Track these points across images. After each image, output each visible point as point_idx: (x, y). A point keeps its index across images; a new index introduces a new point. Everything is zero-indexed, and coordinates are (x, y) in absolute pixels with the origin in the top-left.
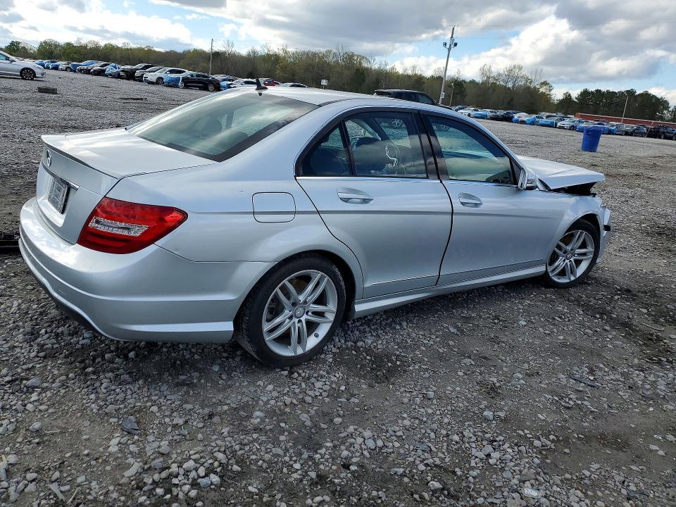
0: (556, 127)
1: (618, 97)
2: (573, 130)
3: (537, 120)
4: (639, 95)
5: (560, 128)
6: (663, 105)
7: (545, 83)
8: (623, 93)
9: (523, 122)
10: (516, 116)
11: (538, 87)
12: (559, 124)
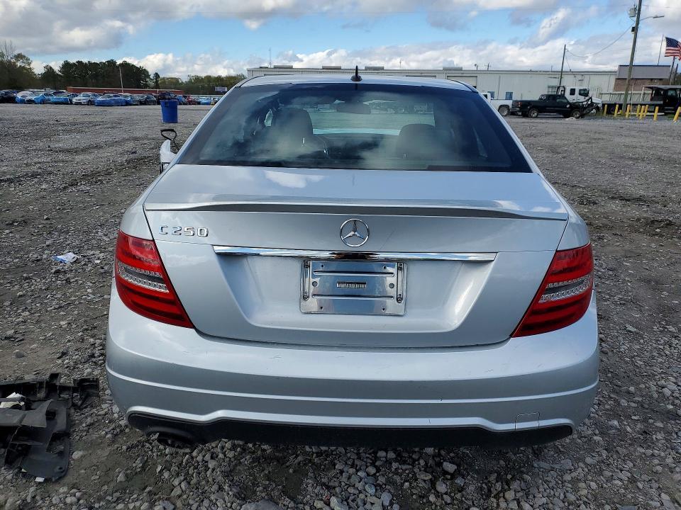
0: (71, 103)
1: (101, 68)
2: (92, 104)
3: (47, 98)
4: (120, 65)
5: (77, 104)
6: (144, 73)
7: (19, 57)
8: (104, 63)
9: (30, 102)
10: (19, 96)
11: (13, 60)
12: (74, 100)
